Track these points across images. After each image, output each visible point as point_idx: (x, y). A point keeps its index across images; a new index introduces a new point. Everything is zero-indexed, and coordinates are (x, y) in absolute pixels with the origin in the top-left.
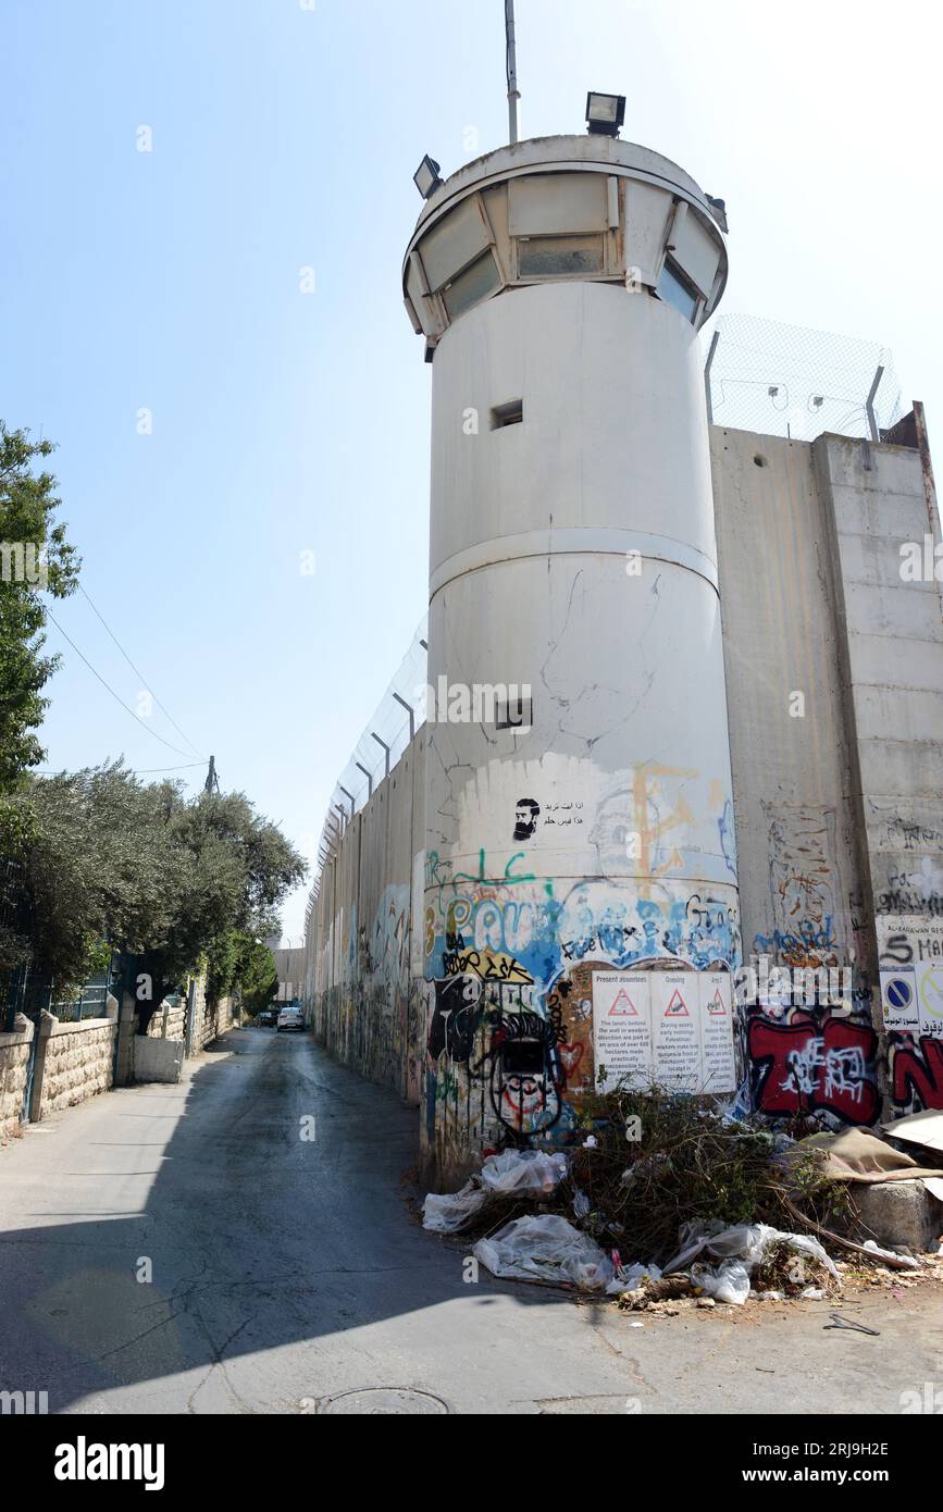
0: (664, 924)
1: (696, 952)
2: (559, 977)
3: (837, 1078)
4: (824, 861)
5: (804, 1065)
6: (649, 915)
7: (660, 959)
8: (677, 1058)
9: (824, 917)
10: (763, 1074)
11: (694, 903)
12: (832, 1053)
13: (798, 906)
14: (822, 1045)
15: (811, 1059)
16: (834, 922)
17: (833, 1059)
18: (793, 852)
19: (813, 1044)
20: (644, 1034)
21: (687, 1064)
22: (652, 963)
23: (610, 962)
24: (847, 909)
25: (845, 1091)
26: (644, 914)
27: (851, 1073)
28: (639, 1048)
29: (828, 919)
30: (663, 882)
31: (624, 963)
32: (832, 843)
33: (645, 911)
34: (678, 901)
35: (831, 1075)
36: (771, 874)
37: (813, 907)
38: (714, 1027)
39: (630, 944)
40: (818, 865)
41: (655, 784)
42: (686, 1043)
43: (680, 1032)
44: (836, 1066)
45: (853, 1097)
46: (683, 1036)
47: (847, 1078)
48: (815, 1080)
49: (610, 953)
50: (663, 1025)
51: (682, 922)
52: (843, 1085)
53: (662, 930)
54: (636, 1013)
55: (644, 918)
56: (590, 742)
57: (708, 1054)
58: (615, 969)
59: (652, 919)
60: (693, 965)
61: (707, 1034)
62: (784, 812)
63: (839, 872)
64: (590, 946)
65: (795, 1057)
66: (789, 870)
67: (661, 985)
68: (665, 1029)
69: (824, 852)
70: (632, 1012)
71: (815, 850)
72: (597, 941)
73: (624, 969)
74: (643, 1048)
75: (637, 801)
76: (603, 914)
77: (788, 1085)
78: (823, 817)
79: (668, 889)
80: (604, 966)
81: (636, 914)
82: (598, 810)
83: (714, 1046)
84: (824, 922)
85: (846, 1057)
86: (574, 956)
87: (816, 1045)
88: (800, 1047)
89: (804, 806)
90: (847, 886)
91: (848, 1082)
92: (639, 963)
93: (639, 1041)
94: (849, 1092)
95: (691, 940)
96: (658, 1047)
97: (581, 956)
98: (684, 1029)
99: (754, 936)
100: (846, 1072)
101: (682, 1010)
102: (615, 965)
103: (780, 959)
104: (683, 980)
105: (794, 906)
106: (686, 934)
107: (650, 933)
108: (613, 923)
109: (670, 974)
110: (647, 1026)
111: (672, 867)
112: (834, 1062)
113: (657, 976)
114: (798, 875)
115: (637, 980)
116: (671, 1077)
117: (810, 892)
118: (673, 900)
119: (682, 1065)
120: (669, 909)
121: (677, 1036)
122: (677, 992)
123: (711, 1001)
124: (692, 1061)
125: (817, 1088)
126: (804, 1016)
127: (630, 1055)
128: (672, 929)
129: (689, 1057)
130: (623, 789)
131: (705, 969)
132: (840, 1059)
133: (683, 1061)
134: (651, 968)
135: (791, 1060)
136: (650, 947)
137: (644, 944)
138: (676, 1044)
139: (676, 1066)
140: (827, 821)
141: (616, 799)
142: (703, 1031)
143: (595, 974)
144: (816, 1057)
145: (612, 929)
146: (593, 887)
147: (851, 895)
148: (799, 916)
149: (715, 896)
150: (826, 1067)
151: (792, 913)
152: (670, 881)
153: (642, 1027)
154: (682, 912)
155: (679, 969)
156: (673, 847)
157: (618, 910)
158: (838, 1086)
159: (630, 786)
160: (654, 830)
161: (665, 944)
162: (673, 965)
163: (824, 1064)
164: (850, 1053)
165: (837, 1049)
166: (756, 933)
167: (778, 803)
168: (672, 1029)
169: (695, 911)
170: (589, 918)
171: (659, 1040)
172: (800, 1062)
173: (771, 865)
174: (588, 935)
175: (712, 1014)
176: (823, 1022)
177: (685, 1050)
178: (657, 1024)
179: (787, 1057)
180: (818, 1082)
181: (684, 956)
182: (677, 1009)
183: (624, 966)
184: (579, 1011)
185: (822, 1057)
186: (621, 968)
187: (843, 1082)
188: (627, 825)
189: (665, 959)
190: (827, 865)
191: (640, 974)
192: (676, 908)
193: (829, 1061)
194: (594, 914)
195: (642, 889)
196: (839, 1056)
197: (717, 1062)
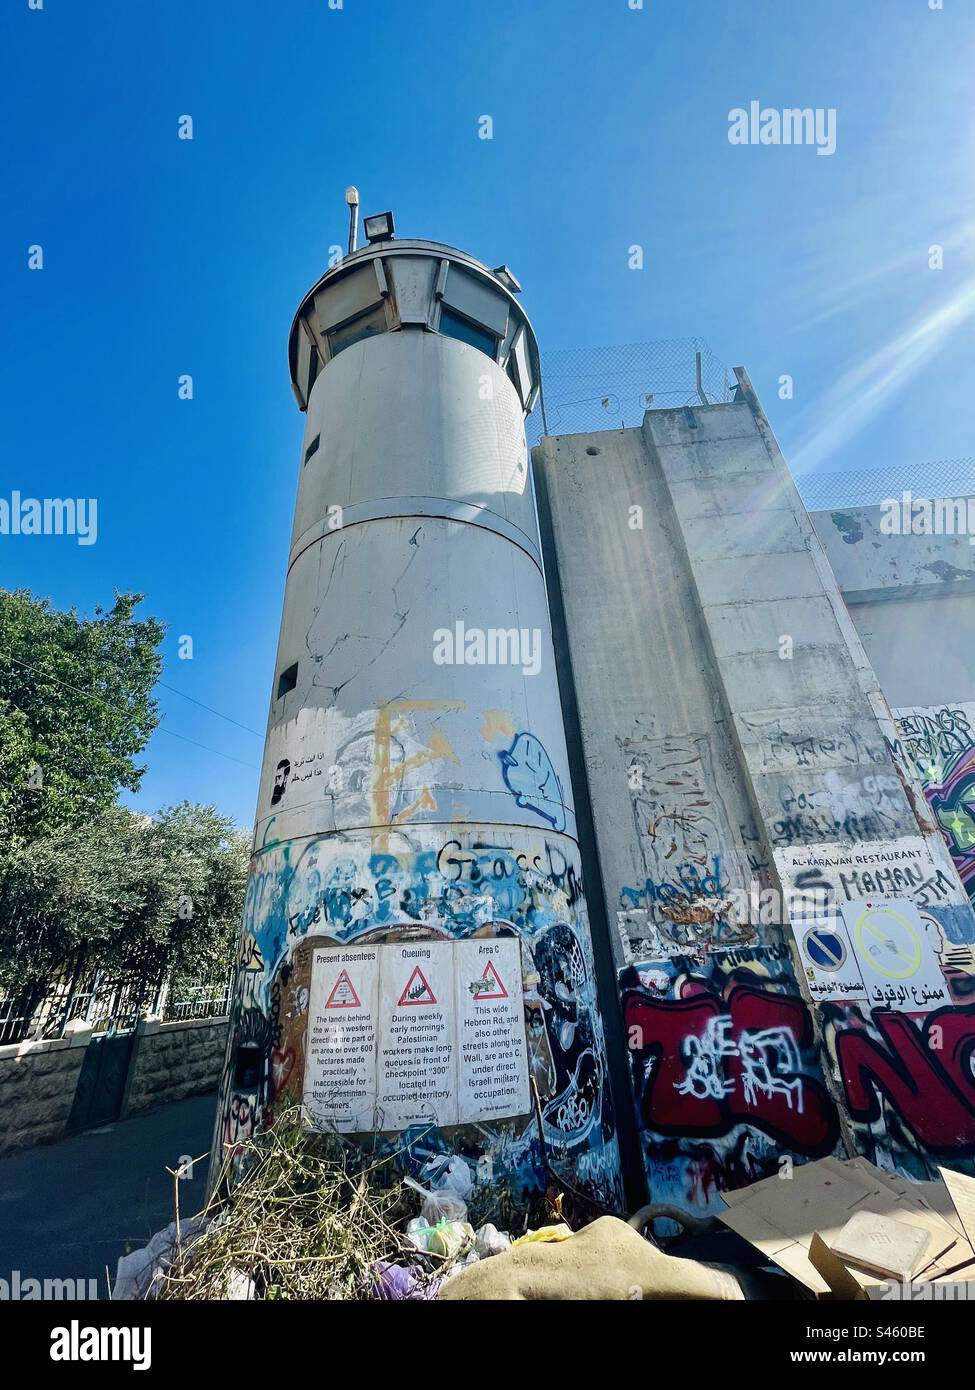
0: (403, 880)
1: (452, 913)
2: (283, 960)
3: (759, 1073)
4: (701, 793)
5: (707, 1056)
6: (384, 871)
7: (395, 926)
8: (415, 1068)
9: (710, 857)
10: (648, 1070)
11: (451, 851)
12: (745, 1036)
13: (674, 848)
14: (729, 1025)
15: (716, 1046)
16: (724, 862)
17: (750, 1046)
18: (659, 788)
19: (716, 1025)
20: (367, 1033)
21: (429, 1076)
22: (384, 932)
23: (333, 936)
24: (739, 845)
25: (775, 1094)
26: (379, 869)
27: (781, 1065)
28: (358, 1054)
29: (716, 860)
30: (407, 829)
31: (349, 936)
32: (711, 774)
33: (379, 868)
34: (425, 850)
35: (750, 1070)
36: (636, 815)
37: (694, 848)
38: (481, 1017)
39: (358, 911)
40: (694, 799)
41: (402, 721)
42: (429, 1044)
43: (420, 1028)
44: (756, 1055)
45: (790, 1105)
46: (424, 1033)
47: (776, 1074)
48: (726, 1079)
49: (334, 924)
50: (394, 1018)
51: (430, 876)
52: (770, 1085)
53: (402, 887)
54: (358, 1004)
55: (377, 875)
56: (336, 690)
57: (468, 1058)
58: (339, 944)
59: (387, 876)
60: (445, 931)
61: (468, 1027)
62: (645, 746)
63: (723, 803)
64: (315, 917)
65: (693, 1045)
66: (658, 808)
67: (396, 963)
68: (397, 1025)
69: (700, 783)
70: (353, 1001)
71: (688, 782)
72: (322, 910)
73: (349, 944)
74: (363, 1054)
75: (378, 742)
76: (331, 875)
77: (688, 1086)
78: (694, 746)
79: (412, 837)
80: (324, 941)
81: (368, 871)
82: (337, 758)
83: (483, 1045)
84: (710, 864)
85: (768, 1042)
86: (298, 932)
87: (722, 1026)
88: (699, 1029)
89: (668, 737)
90: (736, 819)
91: (778, 1081)
92: (367, 934)
93: (359, 1044)
94: (784, 1095)
95: (445, 897)
96: (386, 1052)
97: (304, 931)
98: (427, 1022)
99: (620, 887)
100: (772, 1064)
101: (425, 995)
102: (338, 939)
103: (657, 914)
104: (428, 954)
105: (669, 849)
106: (435, 890)
107: (383, 894)
108: (340, 885)
109: (409, 947)
110: (373, 1022)
111: (420, 809)
112: (751, 1051)
113: (391, 951)
114: (669, 812)
115: (364, 957)
116: (402, 1098)
117: (688, 830)
118: (419, 849)
119: (420, 1079)
120: (412, 861)
121: (415, 1034)
122: (417, 970)
123: (478, 978)
124: (441, 1070)
125: (732, 1090)
126: (698, 986)
127: (346, 1066)
128: (414, 886)
129: (436, 1065)
130: (364, 731)
131: (466, 936)
132: (760, 1045)
133: (423, 1072)
134: (382, 939)
135: (687, 1051)
136: (383, 912)
137: (376, 909)
138: (413, 1046)
139: (412, 1079)
140: (699, 749)
141: (356, 742)
142: (461, 1023)
143: (317, 952)
144: (724, 1043)
145: (339, 893)
146: (324, 844)
147: (742, 828)
148: (678, 858)
149: (487, 839)
150: (740, 1058)
151: (667, 858)
152: (417, 827)
153: (365, 1023)
154: (430, 863)
155: (423, 938)
156: (421, 787)
157: (348, 868)
158: (763, 1086)
159: (372, 726)
160: (397, 770)
161: (403, 906)
162: (414, 933)
163: (736, 1053)
164: (774, 1036)
165: (753, 1031)
166: (623, 886)
167: (636, 738)
168: (408, 1024)
169: (451, 861)
170: (316, 882)
171: (389, 1041)
172: (701, 1052)
173: (635, 805)
174: (313, 904)
175: (476, 997)
176: (727, 994)
177: (429, 1055)
178: (385, 1018)
179: (681, 1045)
180: (733, 1080)
181: (433, 920)
182: (418, 993)
183: (350, 938)
184: (296, 1003)
185: (732, 1044)
186: (345, 942)
187: (771, 1080)
188: (366, 769)
189: (402, 926)
190: (705, 797)
191: (367, 949)
192: (421, 860)
193: (745, 1050)
194: (322, 877)
195: (377, 840)
196: (757, 1040)
197: (488, 1069)
